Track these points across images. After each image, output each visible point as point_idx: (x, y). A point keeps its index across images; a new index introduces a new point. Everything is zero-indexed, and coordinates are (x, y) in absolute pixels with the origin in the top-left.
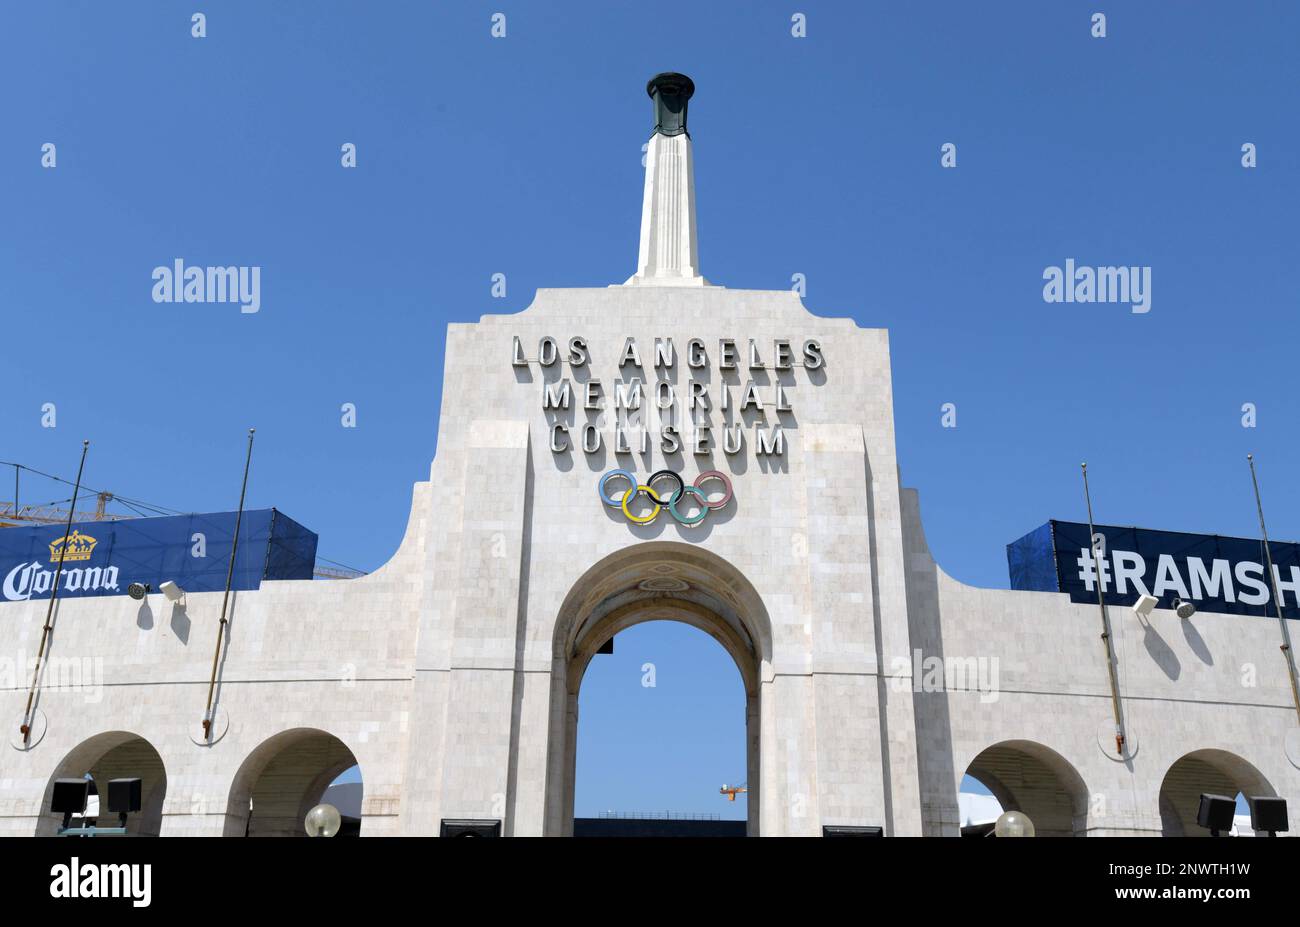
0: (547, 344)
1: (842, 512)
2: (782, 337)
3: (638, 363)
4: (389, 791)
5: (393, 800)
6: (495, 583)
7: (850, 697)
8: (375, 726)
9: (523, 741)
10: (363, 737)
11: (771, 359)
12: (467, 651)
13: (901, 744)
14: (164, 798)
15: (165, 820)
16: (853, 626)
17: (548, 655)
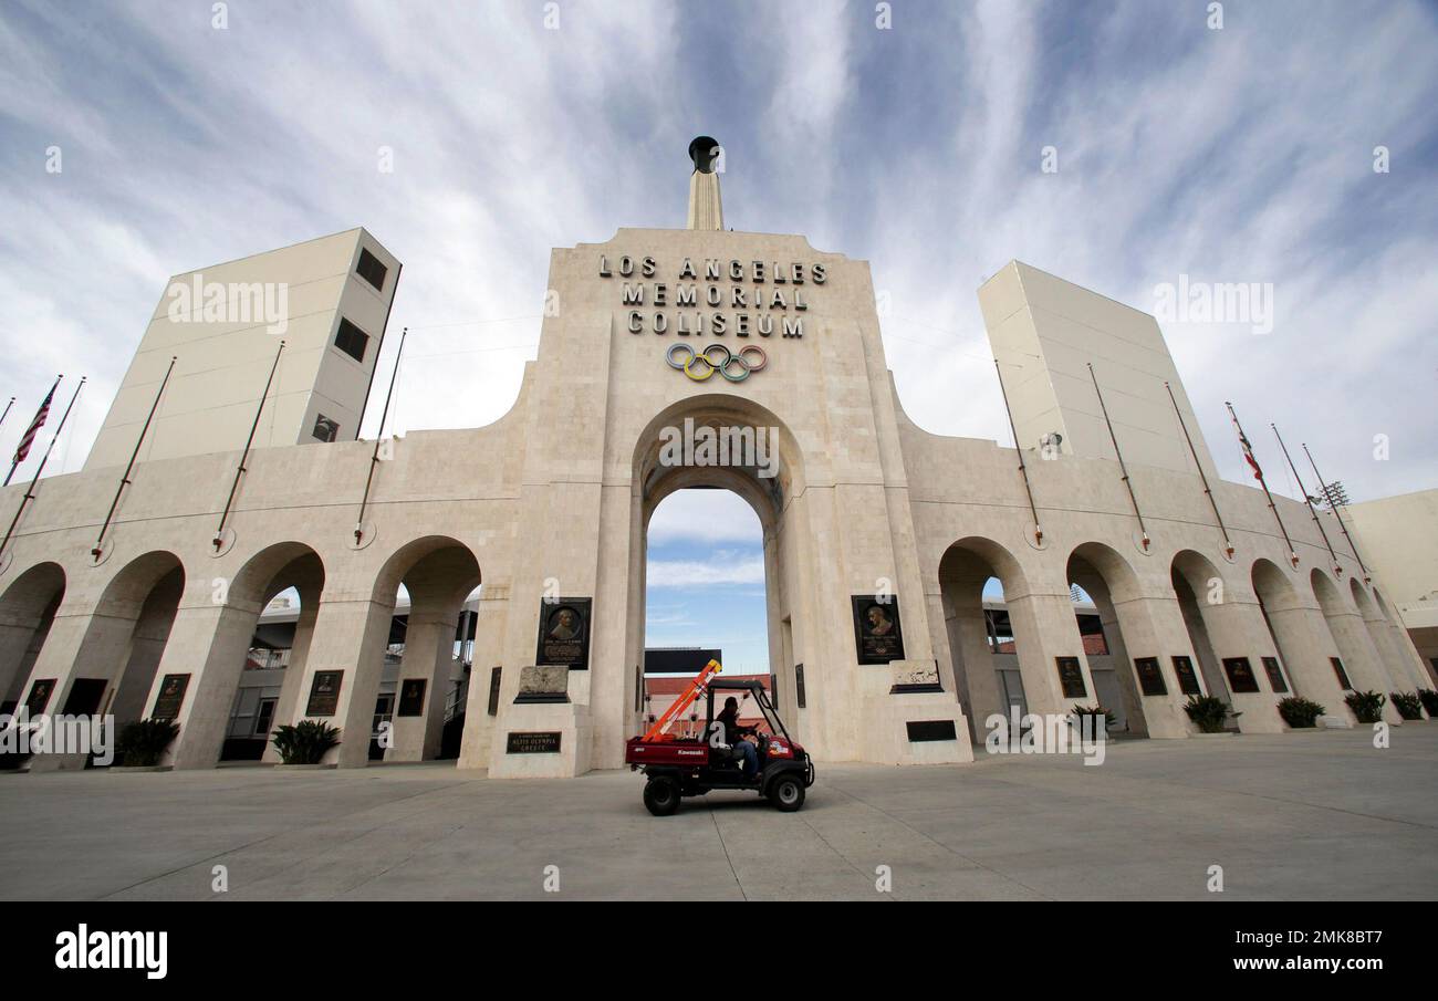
0: (626, 262)
1: (849, 373)
2: (798, 261)
3: (693, 273)
4: (501, 581)
5: (505, 588)
6: (586, 421)
7: (866, 501)
8: (491, 534)
9: (609, 539)
10: (482, 542)
11: (791, 275)
12: (564, 468)
13: (903, 535)
14: (322, 590)
15: (321, 606)
16: (863, 451)
17: (628, 474)
